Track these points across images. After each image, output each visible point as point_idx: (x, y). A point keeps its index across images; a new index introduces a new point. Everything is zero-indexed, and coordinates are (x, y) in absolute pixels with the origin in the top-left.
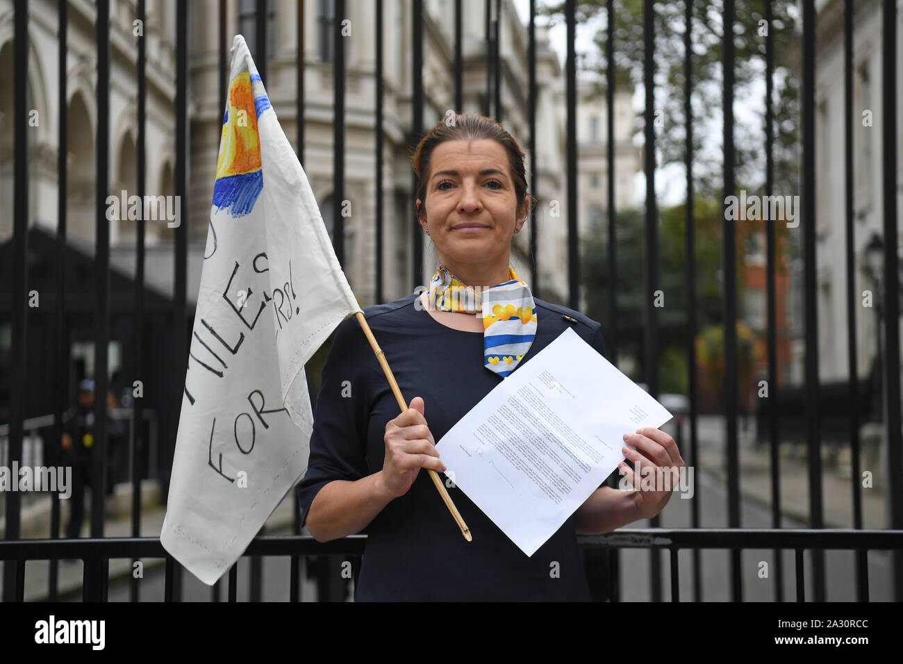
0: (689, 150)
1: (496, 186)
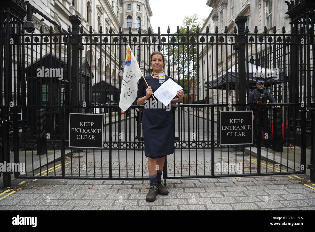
0: (184, 72)
1: (161, 61)
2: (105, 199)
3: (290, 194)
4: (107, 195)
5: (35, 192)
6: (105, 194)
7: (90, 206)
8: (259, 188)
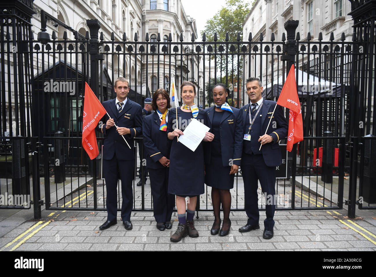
2: (139, 230)
3: (321, 229)
4: (141, 227)
5: (68, 223)
6: (139, 226)
7: (126, 236)
8: (291, 222)
